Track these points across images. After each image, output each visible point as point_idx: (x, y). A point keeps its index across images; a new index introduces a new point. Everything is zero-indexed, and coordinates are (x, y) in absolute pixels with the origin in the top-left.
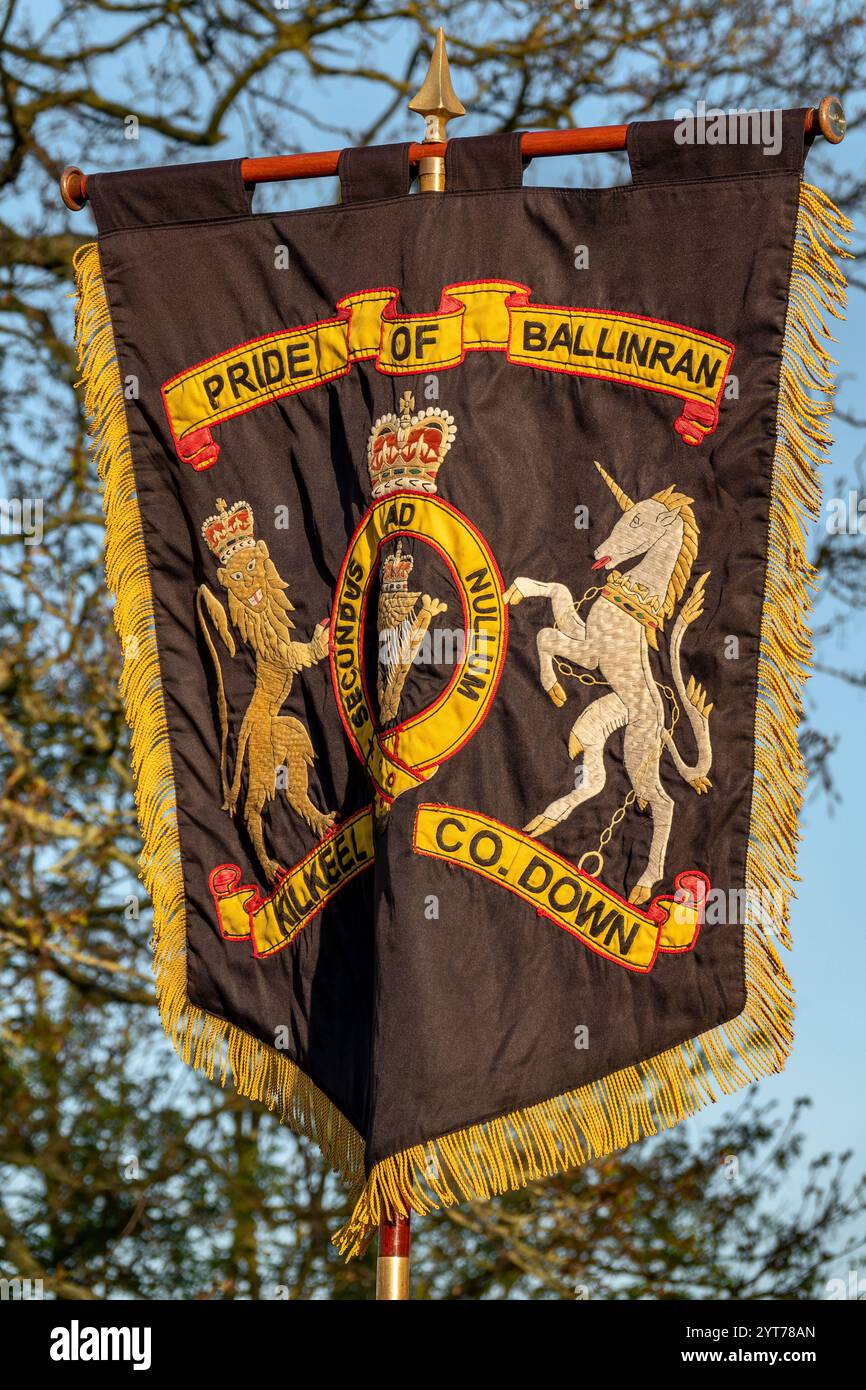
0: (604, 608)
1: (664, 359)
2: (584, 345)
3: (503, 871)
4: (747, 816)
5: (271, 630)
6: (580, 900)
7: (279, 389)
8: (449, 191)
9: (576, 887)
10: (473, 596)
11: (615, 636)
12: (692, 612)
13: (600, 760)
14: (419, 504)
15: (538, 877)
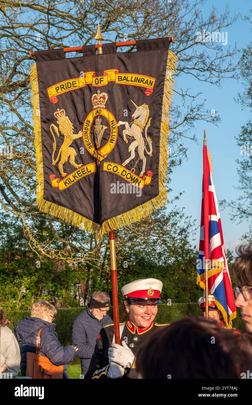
0: (134, 125)
1: (143, 81)
2: (128, 80)
3: (118, 173)
4: (159, 160)
5: (69, 132)
6: (131, 177)
7: (70, 89)
8: (103, 54)
9: (131, 174)
10: (112, 125)
11: (136, 130)
12: (149, 125)
13: (134, 152)
14: (102, 110)
15: (124, 173)
